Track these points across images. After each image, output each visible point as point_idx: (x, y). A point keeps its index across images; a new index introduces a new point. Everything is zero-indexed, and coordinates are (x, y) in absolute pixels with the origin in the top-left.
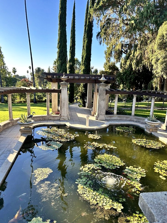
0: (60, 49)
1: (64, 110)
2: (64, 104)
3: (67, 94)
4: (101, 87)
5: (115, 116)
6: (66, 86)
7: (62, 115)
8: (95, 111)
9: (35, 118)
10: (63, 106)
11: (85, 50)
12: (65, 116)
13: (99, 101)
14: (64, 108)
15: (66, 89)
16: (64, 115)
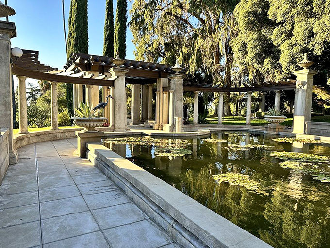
0: (76, 33)
1: (120, 116)
2: (119, 105)
3: (125, 89)
4: (176, 79)
5: (196, 126)
6: (122, 75)
7: (116, 126)
8: (161, 123)
9: (66, 132)
10: (117, 110)
11: (117, 39)
12: (122, 127)
13: (173, 101)
14: (119, 113)
15: (122, 79)
16: (120, 127)
